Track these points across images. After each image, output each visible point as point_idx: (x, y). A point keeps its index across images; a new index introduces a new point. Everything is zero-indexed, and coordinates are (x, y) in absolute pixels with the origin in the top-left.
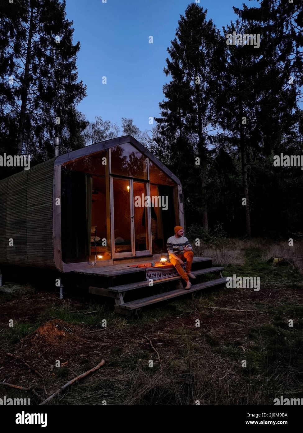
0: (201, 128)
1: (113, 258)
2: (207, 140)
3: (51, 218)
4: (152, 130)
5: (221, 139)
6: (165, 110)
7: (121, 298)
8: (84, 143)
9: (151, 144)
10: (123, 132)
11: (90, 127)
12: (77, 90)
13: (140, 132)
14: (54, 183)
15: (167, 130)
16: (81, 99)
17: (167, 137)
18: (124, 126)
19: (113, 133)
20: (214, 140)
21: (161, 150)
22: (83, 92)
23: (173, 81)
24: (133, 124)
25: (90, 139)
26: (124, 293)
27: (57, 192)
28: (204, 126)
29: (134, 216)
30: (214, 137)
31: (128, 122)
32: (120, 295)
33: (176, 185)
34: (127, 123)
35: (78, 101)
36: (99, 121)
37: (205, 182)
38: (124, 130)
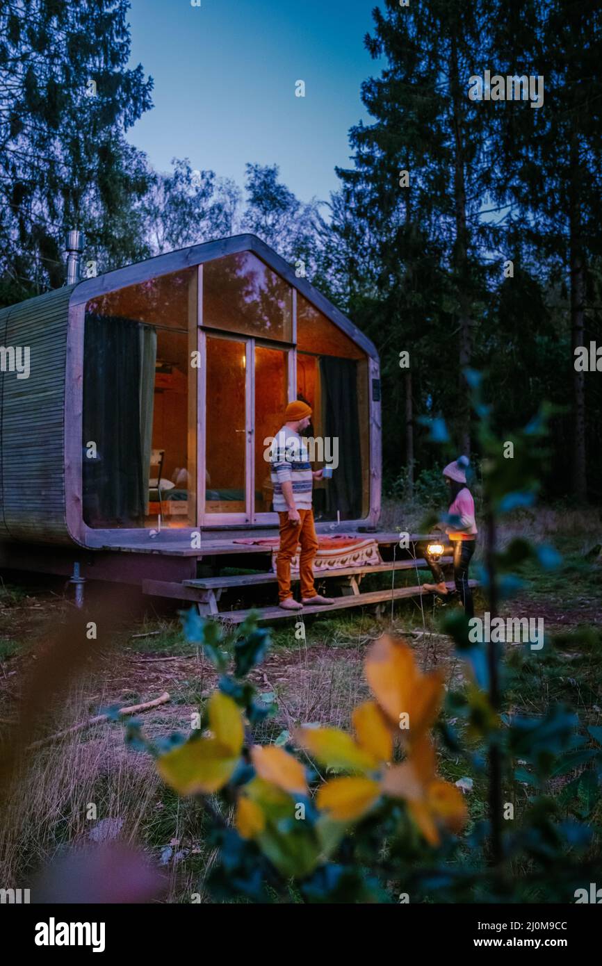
0: (462, 204)
1: (201, 524)
2: (475, 238)
3: (61, 424)
4: (330, 201)
5: (515, 236)
6: (366, 150)
7: (213, 601)
8: (141, 229)
9: (326, 239)
10: (249, 203)
11: (159, 189)
12: (127, 89)
13: (298, 204)
14: (68, 344)
15: (373, 203)
16: (136, 115)
17: (370, 223)
18: (252, 187)
19: (223, 207)
20: (494, 239)
21: (353, 258)
22: (144, 96)
23: (391, 71)
24: (279, 181)
25: (159, 220)
26: (220, 592)
27: (74, 366)
28: (471, 199)
29: (254, 428)
30: (495, 230)
31: (262, 177)
32: (211, 595)
33: (366, 357)
34: (259, 178)
35: (130, 121)
36: (184, 172)
37: (467, 353)
38: (251, 197)
